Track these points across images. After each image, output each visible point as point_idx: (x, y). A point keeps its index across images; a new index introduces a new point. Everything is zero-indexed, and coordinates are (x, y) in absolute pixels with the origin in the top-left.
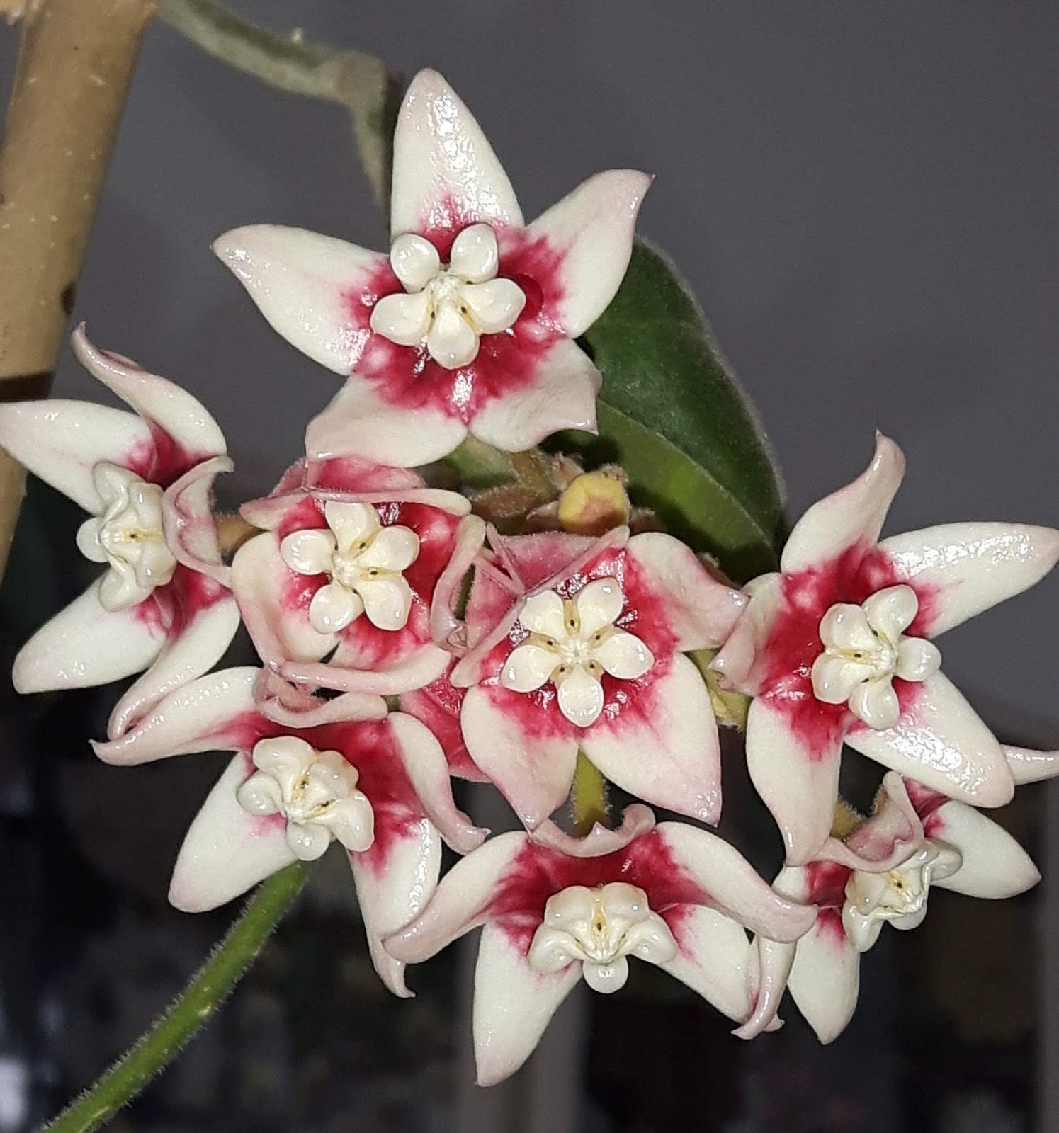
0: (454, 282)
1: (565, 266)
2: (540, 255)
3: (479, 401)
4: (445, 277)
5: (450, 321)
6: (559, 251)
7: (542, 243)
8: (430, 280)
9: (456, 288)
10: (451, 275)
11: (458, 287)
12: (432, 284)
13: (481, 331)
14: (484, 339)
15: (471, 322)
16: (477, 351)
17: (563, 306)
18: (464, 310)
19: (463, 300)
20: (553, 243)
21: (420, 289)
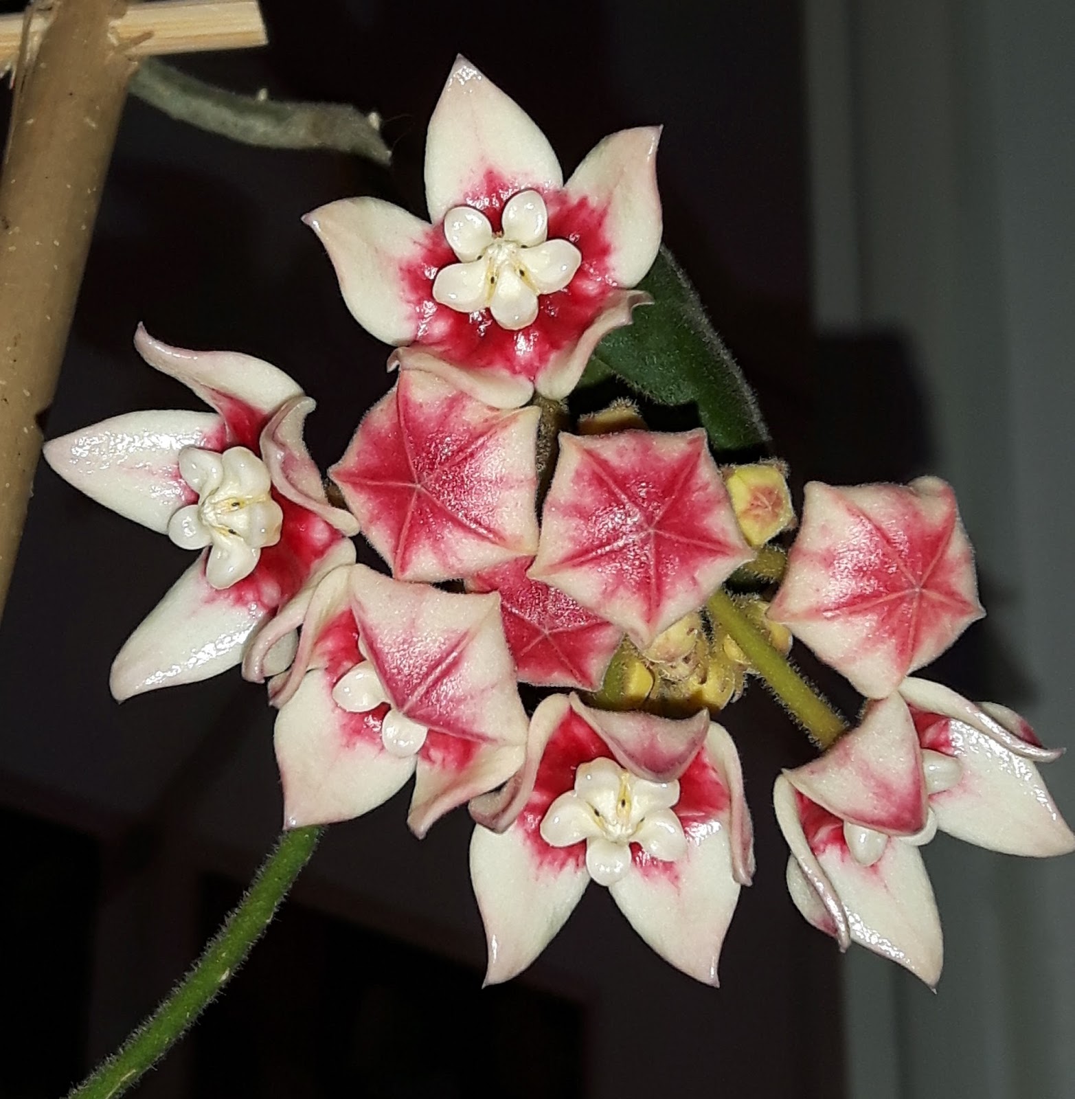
0: (511, 246)
1: (608, 221)
2: (584, 215)
3: (542, 357)
4: (502, 243)
5: (510, 286)
6: (600, 210)
7: (583, 203)
8: (486, 248)
9: (513, 252)
10: (506, 241)
11: (515, 251)
12: (490, 251)
13: (539, 293)
14: (542, 299)
15: (529, 284)
16: (537, 312)
17: (612, 261)
18: (522, 273)
19: (520, 263)
20: (594, 202)
21: (476, 258)
